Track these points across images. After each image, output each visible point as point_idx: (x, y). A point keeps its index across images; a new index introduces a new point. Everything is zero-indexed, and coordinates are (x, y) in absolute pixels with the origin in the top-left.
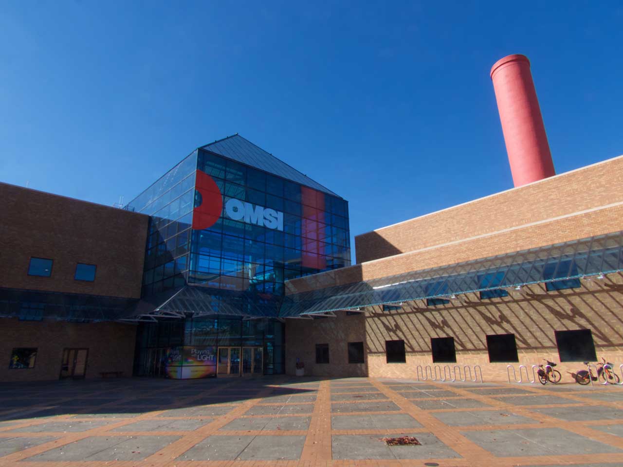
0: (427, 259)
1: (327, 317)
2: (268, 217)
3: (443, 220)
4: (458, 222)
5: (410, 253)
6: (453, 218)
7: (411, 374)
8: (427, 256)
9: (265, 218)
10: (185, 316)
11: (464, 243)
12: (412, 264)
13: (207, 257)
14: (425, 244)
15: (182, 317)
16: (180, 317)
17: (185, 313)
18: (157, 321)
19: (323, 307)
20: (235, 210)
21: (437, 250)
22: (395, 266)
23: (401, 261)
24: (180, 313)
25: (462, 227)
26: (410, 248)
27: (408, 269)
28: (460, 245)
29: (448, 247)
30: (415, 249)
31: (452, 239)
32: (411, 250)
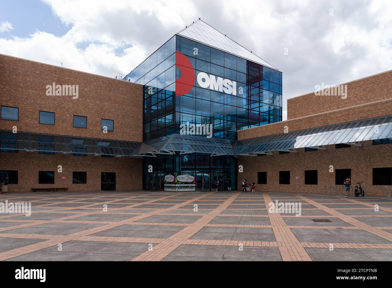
0: (339, 117)
1: (266, 155)
2: (226, 85)
3: (352, 88)
4: (364, 90)
5: (328, 112)
6: (360, 87)
7: (320, 191)
8: (340, 115)
9: (224, 86)
10: (175, 153)
11: (367, 106)
12: (328, 120)
13: (191, 115)
14: (338, 106)
15: (173, 154)
16: (172, 154)
17: (175, 152)
18: (155, 156)
19: (265, 148)
20: (204, 80)
21: (347, 110)
22: (315, 121)
23: (320, 118)
24: (172, 151)
25: (366, 94)
26: (327, 108)
27: (324, 123)
28: (364, 107)
29: (355, 109)
30: (331, 110)
31: (358, 102)
32: (327, 110)
